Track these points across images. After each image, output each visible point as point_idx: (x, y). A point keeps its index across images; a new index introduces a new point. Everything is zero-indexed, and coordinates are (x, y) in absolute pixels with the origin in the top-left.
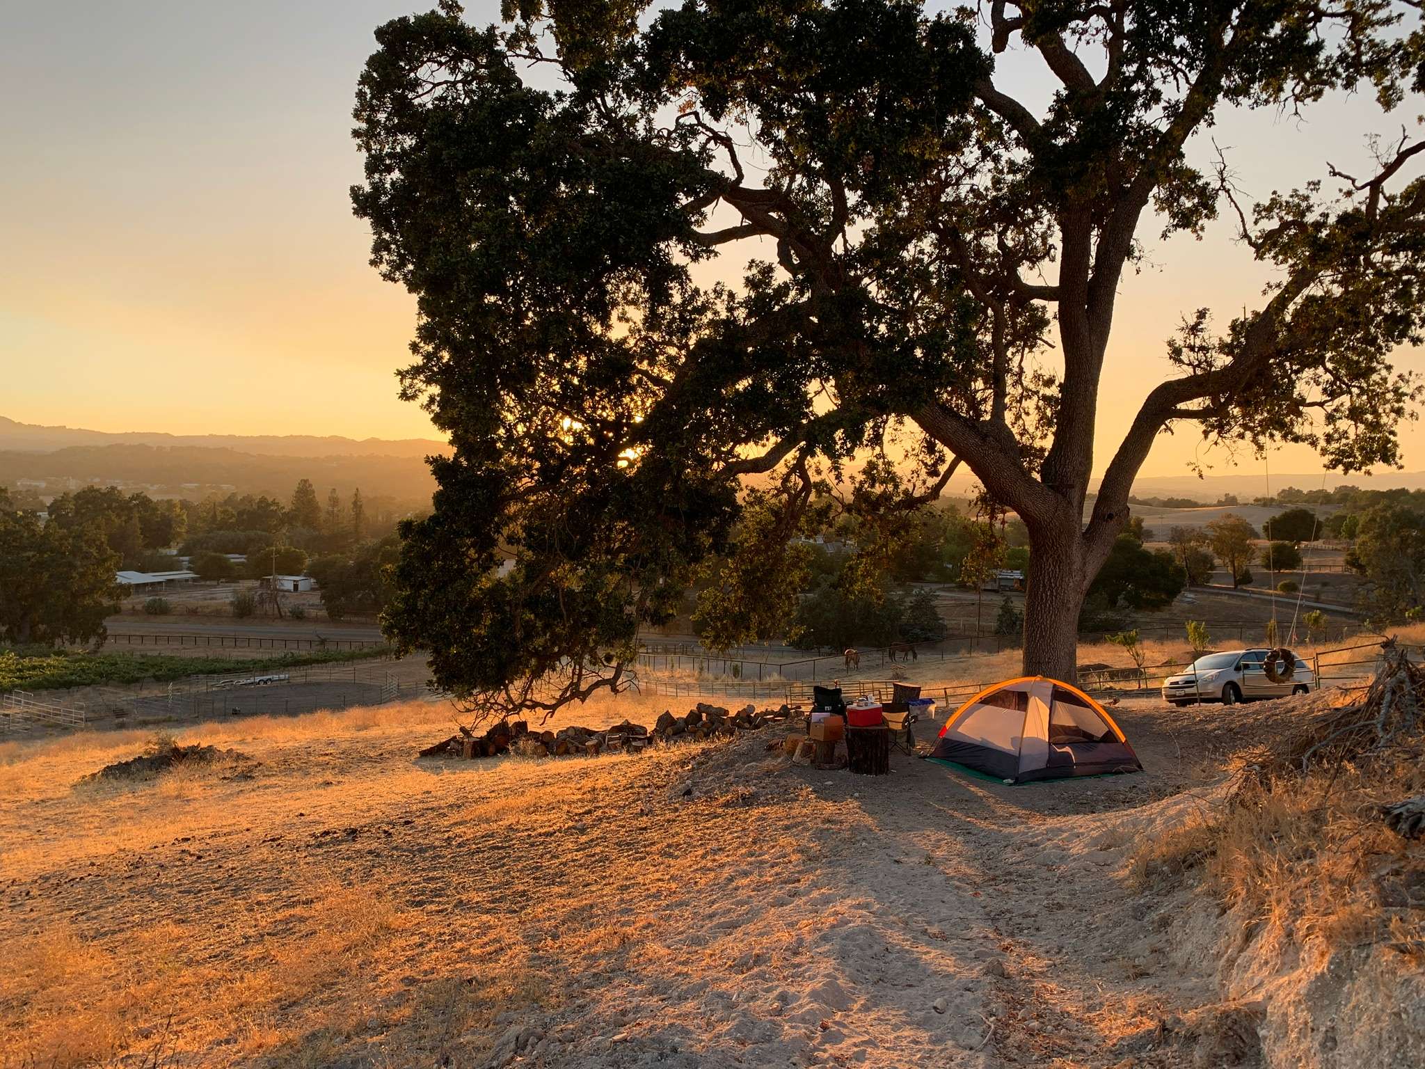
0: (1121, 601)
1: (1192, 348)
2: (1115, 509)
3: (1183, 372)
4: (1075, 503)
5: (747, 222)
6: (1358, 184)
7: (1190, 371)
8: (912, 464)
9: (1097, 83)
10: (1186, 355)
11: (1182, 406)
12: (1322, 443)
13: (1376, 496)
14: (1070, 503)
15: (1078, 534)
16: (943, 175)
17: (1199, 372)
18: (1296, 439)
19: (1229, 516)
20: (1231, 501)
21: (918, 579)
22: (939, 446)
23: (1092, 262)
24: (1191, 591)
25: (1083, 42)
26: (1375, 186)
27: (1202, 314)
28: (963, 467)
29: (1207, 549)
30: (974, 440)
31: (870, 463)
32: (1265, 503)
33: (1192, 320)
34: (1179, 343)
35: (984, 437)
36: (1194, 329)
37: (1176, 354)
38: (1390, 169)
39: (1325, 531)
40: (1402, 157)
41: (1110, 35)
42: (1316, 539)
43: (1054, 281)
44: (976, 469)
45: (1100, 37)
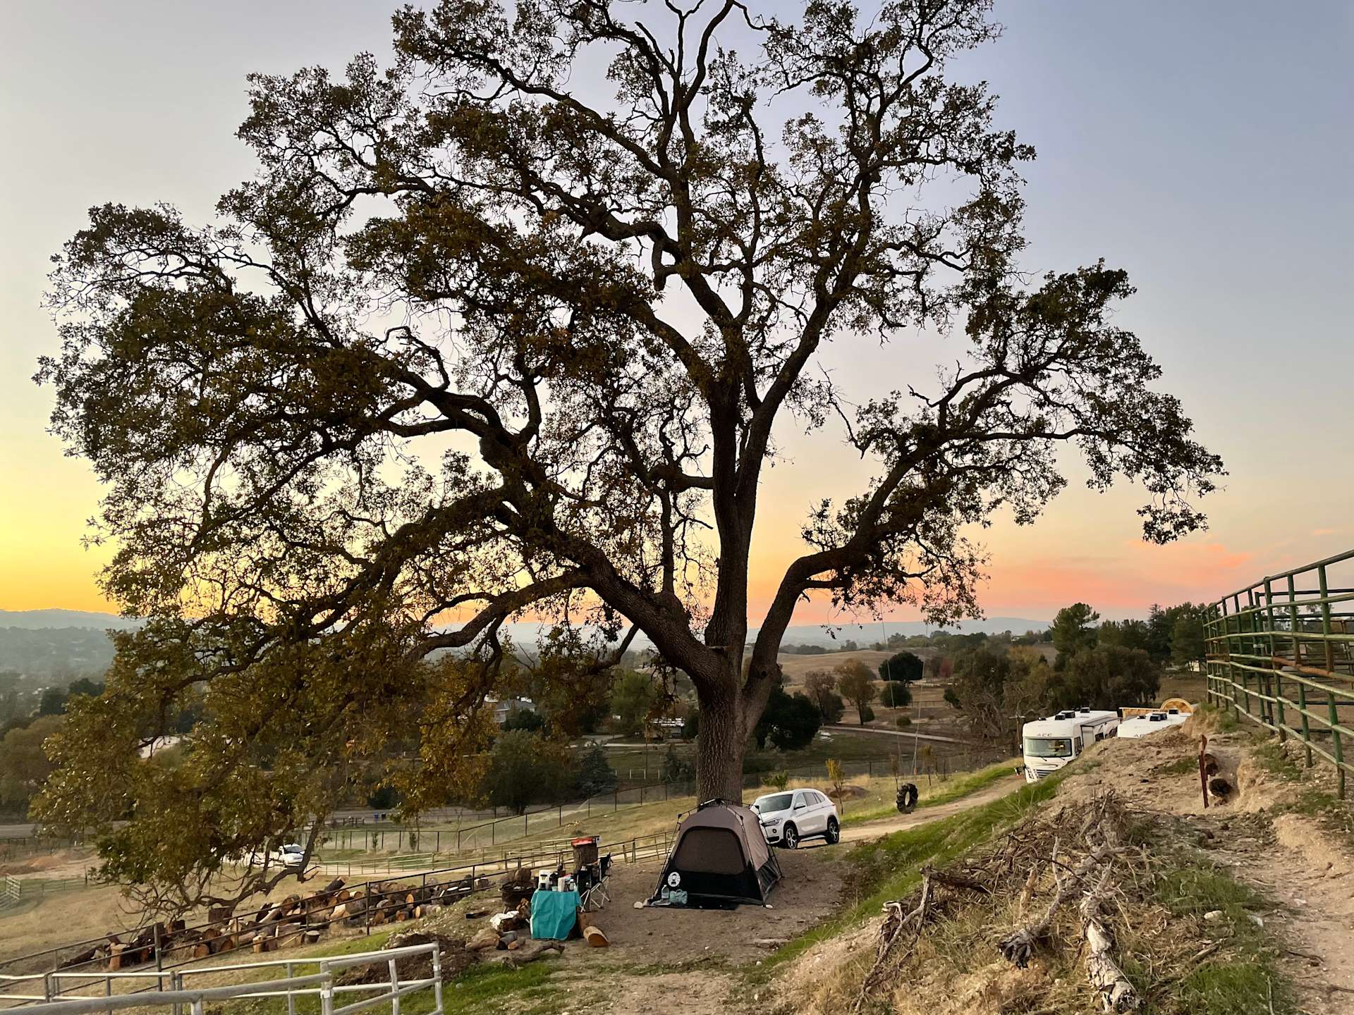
0: (768, 742)
1: (820, 531)
2: (767, 668)
3: (813, 550)
4: (735, 663)
5: (444, 418)
6: (931, 403)
7: (820, 549)
8: (592, 629)
9: (735, 315)
10: (816, 536)
11: (814, 578)
12: (921, 603)
13: (963, 639)
14: (730, 663)
15: (739, 691)
16: (616, 385)
17: (827, 549)
18: (900, 600)
19: (850, 660)
20: (851, 647)
21: (590, 731)
22: (616, 613)
23: (738, 456)
24: (826, 730)
25: (723, 285)
26: (943, 404)
27: (826, 504)
28: (640, 634)
29: (836, 691)
30: (650, 611)
31: (555, 629)
32: (879, 647)
33: (819, 509)
34: (810, 527)
35: (658, 608)
36: (821, 515)
37: (808, 535)
38: (953, 393)
39: (926, 672)
40: (960, 384)
41: (743, 280)
42: (920, 678)
43: (708, 472)
44: (652, 636)
45: (735, 281)
